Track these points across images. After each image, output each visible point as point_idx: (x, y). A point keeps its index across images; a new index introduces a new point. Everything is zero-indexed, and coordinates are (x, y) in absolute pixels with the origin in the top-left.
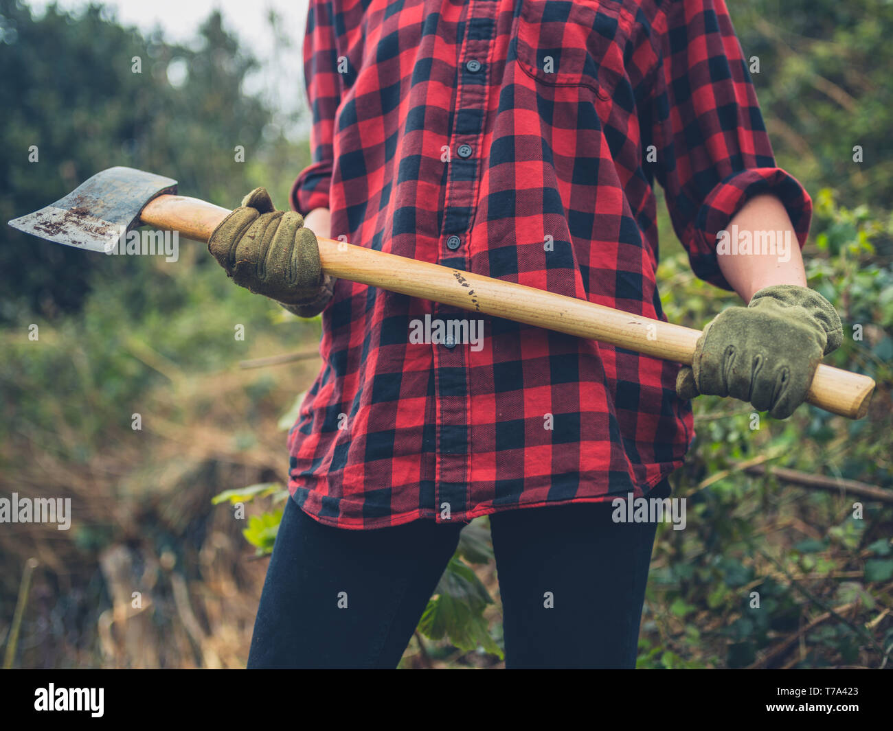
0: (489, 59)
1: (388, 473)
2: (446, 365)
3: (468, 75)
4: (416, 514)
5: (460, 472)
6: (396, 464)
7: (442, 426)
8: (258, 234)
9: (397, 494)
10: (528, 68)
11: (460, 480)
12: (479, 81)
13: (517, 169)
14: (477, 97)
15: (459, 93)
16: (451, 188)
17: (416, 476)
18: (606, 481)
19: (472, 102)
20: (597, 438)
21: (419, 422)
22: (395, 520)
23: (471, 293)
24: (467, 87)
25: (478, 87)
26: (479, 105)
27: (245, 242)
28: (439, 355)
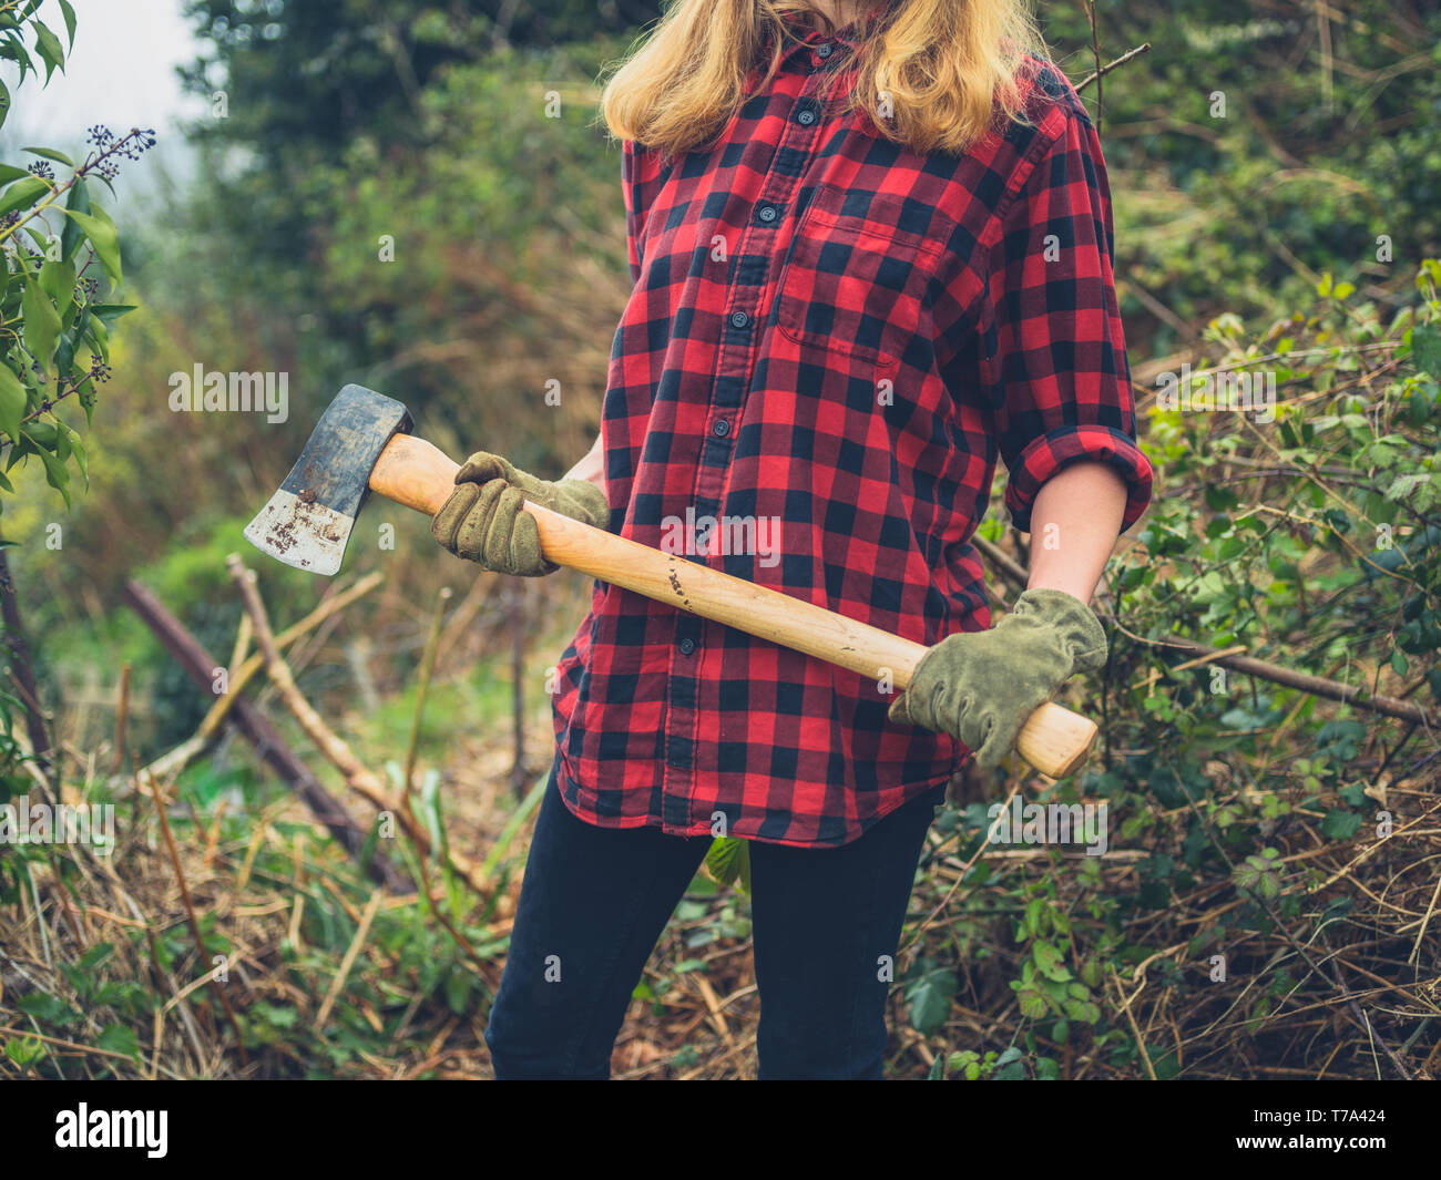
0: (757, 312)
1: (621, 775)
2: (679, 674)
3: (732, 331)
4: (642, 821)
5: (683, 787)
6: (629, 766)
7: (670, 736)
8: (478, 523)
9: (629, 796)
10: (791, 332)
11: (681, 795)
12: (742, 341)
13: (761, 464)
14: (740, 361)
15: (721, 354)
16: (702, 473)
17: (649, 781)
18: (817, 826)
19: (733, 367)
20: (813, 780)
21: (652, 728)
22: (625, 823)
23: (686, 602)
24: (730, 348)
25: (741, 349)
26: (740, 371)
27: (465, 530)
28: (674, 661)
